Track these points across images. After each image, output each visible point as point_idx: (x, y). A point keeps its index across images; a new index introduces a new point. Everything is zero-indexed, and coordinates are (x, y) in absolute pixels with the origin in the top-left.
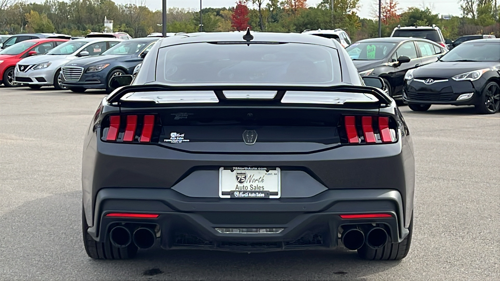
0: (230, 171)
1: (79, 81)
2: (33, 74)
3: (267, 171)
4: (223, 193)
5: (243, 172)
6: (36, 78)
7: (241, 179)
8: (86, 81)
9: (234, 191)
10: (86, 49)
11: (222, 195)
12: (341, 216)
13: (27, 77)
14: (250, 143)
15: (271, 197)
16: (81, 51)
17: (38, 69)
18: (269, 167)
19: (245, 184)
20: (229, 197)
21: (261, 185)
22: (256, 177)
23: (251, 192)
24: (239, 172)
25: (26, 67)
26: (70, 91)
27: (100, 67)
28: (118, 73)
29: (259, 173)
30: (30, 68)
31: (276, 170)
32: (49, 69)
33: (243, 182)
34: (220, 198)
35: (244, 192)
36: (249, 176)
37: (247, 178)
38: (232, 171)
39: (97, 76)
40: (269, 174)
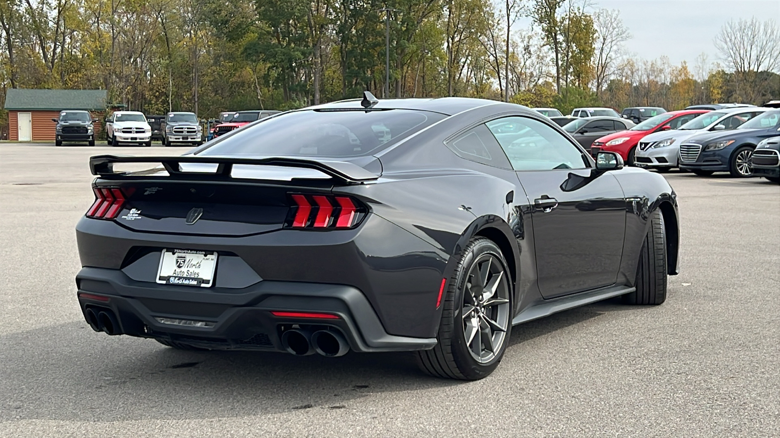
0: (171, 253)
1: (696, 162)
2: (652, 154)
3: (205, 255)
4: (161, 278)
5: (183, 255)
6: (656, 158)
7: (180, 264)
8: (704, 162)
9: (170, 277)
10: (722, 122)
11: (160, 279)
12: (274, 313)
13: (646, 156)
14: (190, 222)
15: (203, 285)
16: (717, 124)
17: (660, 147)
18: (207, 251)
19: (183, 269)
20: (164, 282)
21: (197, 271)
22: (194, 262)
23: (186, 279)
24: (180, 255)
25: (646, 144)
26: (693, 174)
27: (722, 145)
28: (746, 152)
29: (198, 257)
30: (650, 146)
31: (213, 254)
32: (672, 147)
33: (181, 267)
34: (156, 283)
35: (180, 278)
36: (187, 260)
37: (186, 263)
38: (174, 254)
39: (719, 155)
40: (207, 259)
